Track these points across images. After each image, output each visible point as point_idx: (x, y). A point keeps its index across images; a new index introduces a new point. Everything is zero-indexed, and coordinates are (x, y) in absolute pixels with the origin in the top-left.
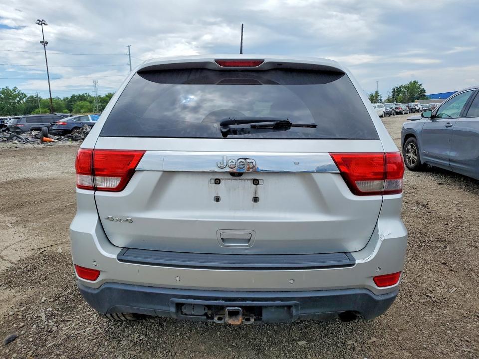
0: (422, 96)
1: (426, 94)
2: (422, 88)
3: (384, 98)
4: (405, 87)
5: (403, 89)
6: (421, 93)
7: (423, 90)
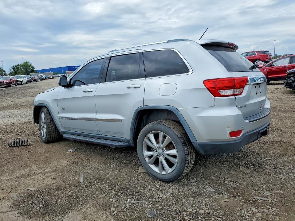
0: (33, 71)
1: (35, 70)
2: (32, 66)
3: (8, 72)
4: (21, 65)
5: (20, 67)
6: (32, 69)
7: (33, 67)
